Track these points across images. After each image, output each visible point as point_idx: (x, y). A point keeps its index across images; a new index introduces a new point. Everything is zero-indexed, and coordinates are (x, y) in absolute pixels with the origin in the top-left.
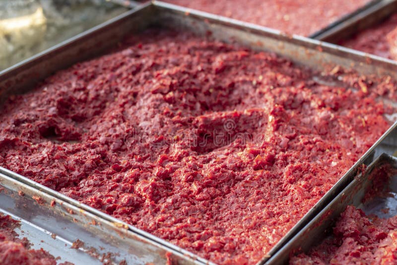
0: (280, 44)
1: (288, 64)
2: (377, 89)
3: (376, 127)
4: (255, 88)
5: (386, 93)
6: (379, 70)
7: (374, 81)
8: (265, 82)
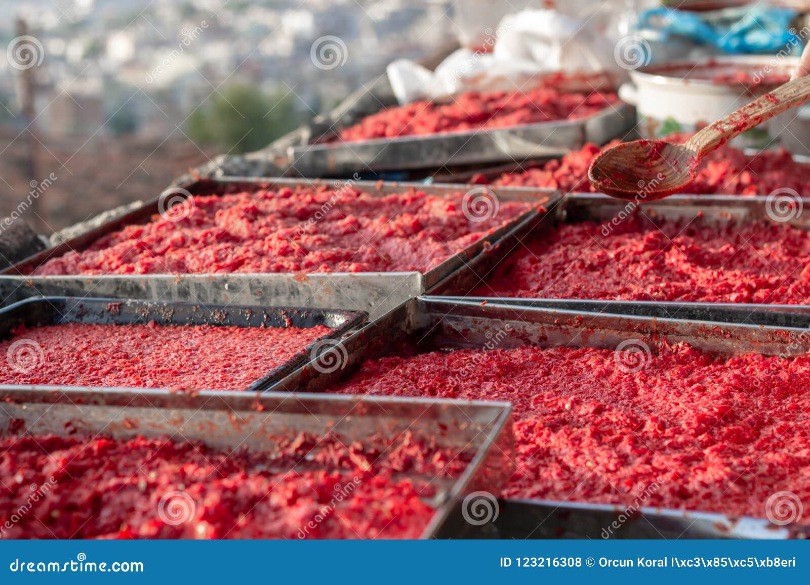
0: (174, 413)
1: (197, 449)
2: (390, 462)
3: (412, 519)
4: (147, 493)
5: (409, 464)
6: (385, 422)
7: (380, 448)
8: (164, 480)
